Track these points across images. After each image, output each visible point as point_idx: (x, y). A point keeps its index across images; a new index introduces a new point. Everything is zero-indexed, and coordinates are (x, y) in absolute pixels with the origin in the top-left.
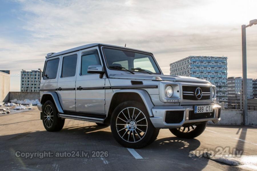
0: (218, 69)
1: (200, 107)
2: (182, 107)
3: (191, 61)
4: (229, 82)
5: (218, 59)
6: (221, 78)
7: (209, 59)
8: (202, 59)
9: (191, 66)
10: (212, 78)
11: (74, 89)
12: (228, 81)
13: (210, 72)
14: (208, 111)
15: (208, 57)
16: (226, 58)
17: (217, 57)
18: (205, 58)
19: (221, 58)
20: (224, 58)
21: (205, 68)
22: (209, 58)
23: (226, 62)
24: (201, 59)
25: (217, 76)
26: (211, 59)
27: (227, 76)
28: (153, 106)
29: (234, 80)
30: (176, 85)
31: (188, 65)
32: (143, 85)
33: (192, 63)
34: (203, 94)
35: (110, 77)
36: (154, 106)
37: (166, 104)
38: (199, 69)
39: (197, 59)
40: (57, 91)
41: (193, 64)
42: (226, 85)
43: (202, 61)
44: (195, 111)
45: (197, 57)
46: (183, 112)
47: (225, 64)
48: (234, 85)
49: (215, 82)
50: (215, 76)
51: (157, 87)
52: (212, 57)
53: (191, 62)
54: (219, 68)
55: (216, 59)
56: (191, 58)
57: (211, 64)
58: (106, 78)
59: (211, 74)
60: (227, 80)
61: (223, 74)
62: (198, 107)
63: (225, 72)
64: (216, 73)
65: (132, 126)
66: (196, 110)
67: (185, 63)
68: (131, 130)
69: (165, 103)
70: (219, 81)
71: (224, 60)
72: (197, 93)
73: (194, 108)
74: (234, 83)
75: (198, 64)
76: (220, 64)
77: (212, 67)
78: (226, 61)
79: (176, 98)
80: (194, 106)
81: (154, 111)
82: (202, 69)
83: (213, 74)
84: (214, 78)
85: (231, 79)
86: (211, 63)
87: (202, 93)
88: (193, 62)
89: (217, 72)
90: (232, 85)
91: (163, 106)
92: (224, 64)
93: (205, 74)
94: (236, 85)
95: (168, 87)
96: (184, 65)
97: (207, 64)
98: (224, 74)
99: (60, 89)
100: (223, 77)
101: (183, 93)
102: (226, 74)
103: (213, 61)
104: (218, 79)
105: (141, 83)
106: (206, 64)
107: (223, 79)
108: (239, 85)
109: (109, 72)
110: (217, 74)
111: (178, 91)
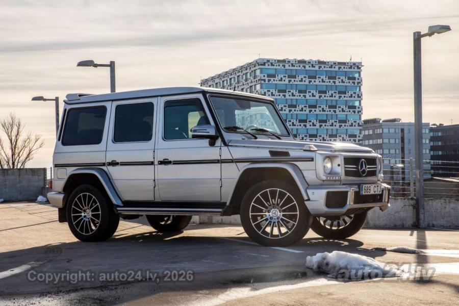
0: (337, 96)
1: (366, 186)
2: (345, 186)
3: (261, 72)
4: (367, 132)
5: (337, 69)
6: (345, 122)
7: (311, 68)
8: (293, 68)
9: (261, 88)
10: (321, 121)
11: (152, 163)
12: (365, 129)
13: (315, 104)
14: (376, 193)
15: (309, 62)
16: (358, 66)
17: (335, 63)
18: (301, 65)
19: (344, 64)
20: (354, 64)
21: (302, 95)
22: (313, 66)
23: (360, 76)
24: (291, 68)
25: (334, 117)
26: (317, 68)
27: (362, 116)
28: (307, 186)
29: (381, 126)
30: (336, 157)
31: (254, 84)
32: (290, 157)
33: (265, 80)
34: (368, 168)
35: (230, 144)
36: (309, 185)
37: (325, 182)
38: (285, 96)
39: (278, 67)
40: (104, 168)
41: (269, 80)
42: (359, 140)
43: (294, 73)
44: (361, 192)
45: (279, 61)
46: (346, 193)
47: (356, 81)
48: (380, 141)
49: (330, 133)
50: (329, 117)
51: (312, 159)
52: (320, 62)
53: (262, 75)
54: (340, 93)
55: (331, 67)
56: (262, 63)
57: (317, 82)
58: (222, 145)
59: (318, 112)
60: (361, 128)
61: (351, 110)
62: (364, 186)
63: (357, 104)
64: (330, 107)
65: (274, 215)
66: (362, 190)
67: (246, 80)
68: (273, 221)
69: (323, 181)
70: (339, 132)
71: (352, 70)
72: (362, 167)
73: (359, 187)
74: (380, 136)
75: (283, 82)
76: (343, 82)
77: (320, 92)
78: (359, 73)
79: (336, 174)
80: (359, 185)
81: (310, 192)
82: (293, 95)
83: (323, 110)
84: (325, 121)
85: (373, 125)
86: (317, 80)
87: (367, 166)
88: (269, 76)
89: (334, 104)
90: (375, 142)
91: (321, 185)
92: (354, 83)
93: (302, 110)
94: (386, 141)
95: (326, 160)
96: (241, 84)
97: (307, 83)
98: (354, 112)
99: (114, 164)
100: (351, 120)
101: (345, 167)
102: (359, 112)
103: (322, 75)
104: (338, 125)
105: (287, 154)
106: (303, 83)
107: (352, 125)
108: (392, 141)
109: (227, 136)
110: (335, 112)
111: (339, 165)
